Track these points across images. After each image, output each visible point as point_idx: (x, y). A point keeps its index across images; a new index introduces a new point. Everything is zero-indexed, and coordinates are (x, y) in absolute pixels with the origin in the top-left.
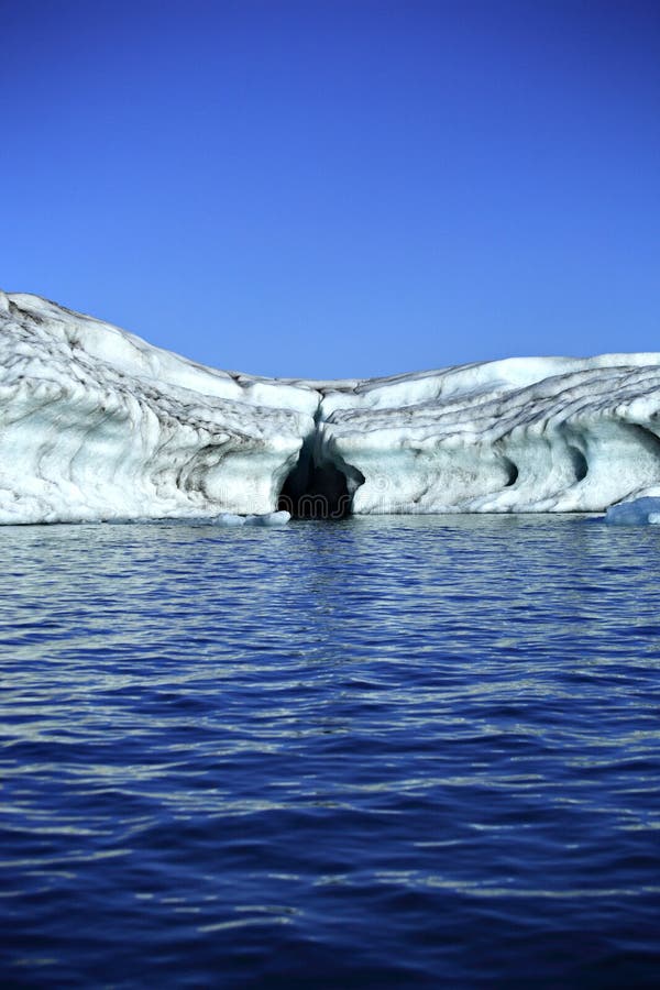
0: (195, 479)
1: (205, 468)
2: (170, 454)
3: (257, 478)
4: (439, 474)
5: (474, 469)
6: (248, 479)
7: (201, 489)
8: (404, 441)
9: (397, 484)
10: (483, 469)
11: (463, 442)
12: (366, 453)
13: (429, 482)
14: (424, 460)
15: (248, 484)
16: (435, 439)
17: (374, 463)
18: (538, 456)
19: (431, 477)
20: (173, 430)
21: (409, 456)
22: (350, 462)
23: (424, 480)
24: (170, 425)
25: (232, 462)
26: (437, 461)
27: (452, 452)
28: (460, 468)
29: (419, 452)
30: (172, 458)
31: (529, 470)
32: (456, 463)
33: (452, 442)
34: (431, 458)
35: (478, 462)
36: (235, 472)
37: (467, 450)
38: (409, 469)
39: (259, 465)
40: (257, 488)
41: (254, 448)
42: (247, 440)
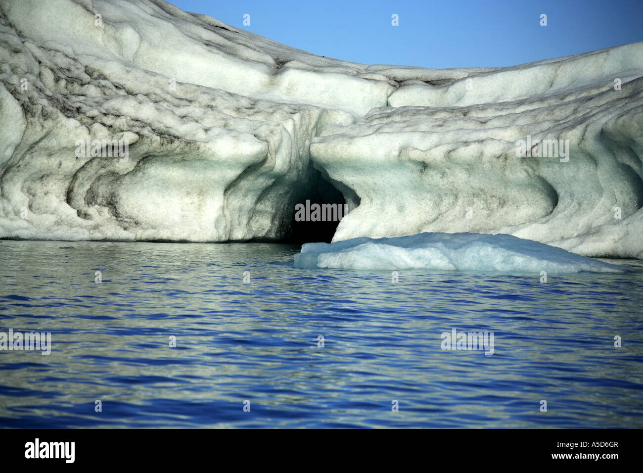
0: (103, 190)
1: (116, 177)
2: (50, 155)
3: (201, 193)
4: (456, 197)
5: (500, 192)
6: (188, 193)
7: (112, 204)
8: (403, 150)
9: (401, 209)
10: (513, 193)
11: (482, 154)
12: (357, 166)
13: (443, 208)
14: (433, 178)
15: (187, 200)
16: (444, 149)
17: (369, 179)
18: (581, 175)
19: (447, 201)
20: (49, 124)
21: (412, 171)
22: (337, 176)
23: (437, 204)
24: (45, 116)
25: (155, 170)
26: (451, 179)
27: (470, 167)
28: (482, 190)
29: (424, 166)
30: (54, 162)
31: (572, 195)
32: (476, 182)
33: (466, 153)
34: (444, 174)
35: (506, 183)
36: (165, 185)
37: (487, 166)
38: (418, 188)
39: (202, 176)
40: (200, 205)
41: (183, 153)
42: (172, 142)
